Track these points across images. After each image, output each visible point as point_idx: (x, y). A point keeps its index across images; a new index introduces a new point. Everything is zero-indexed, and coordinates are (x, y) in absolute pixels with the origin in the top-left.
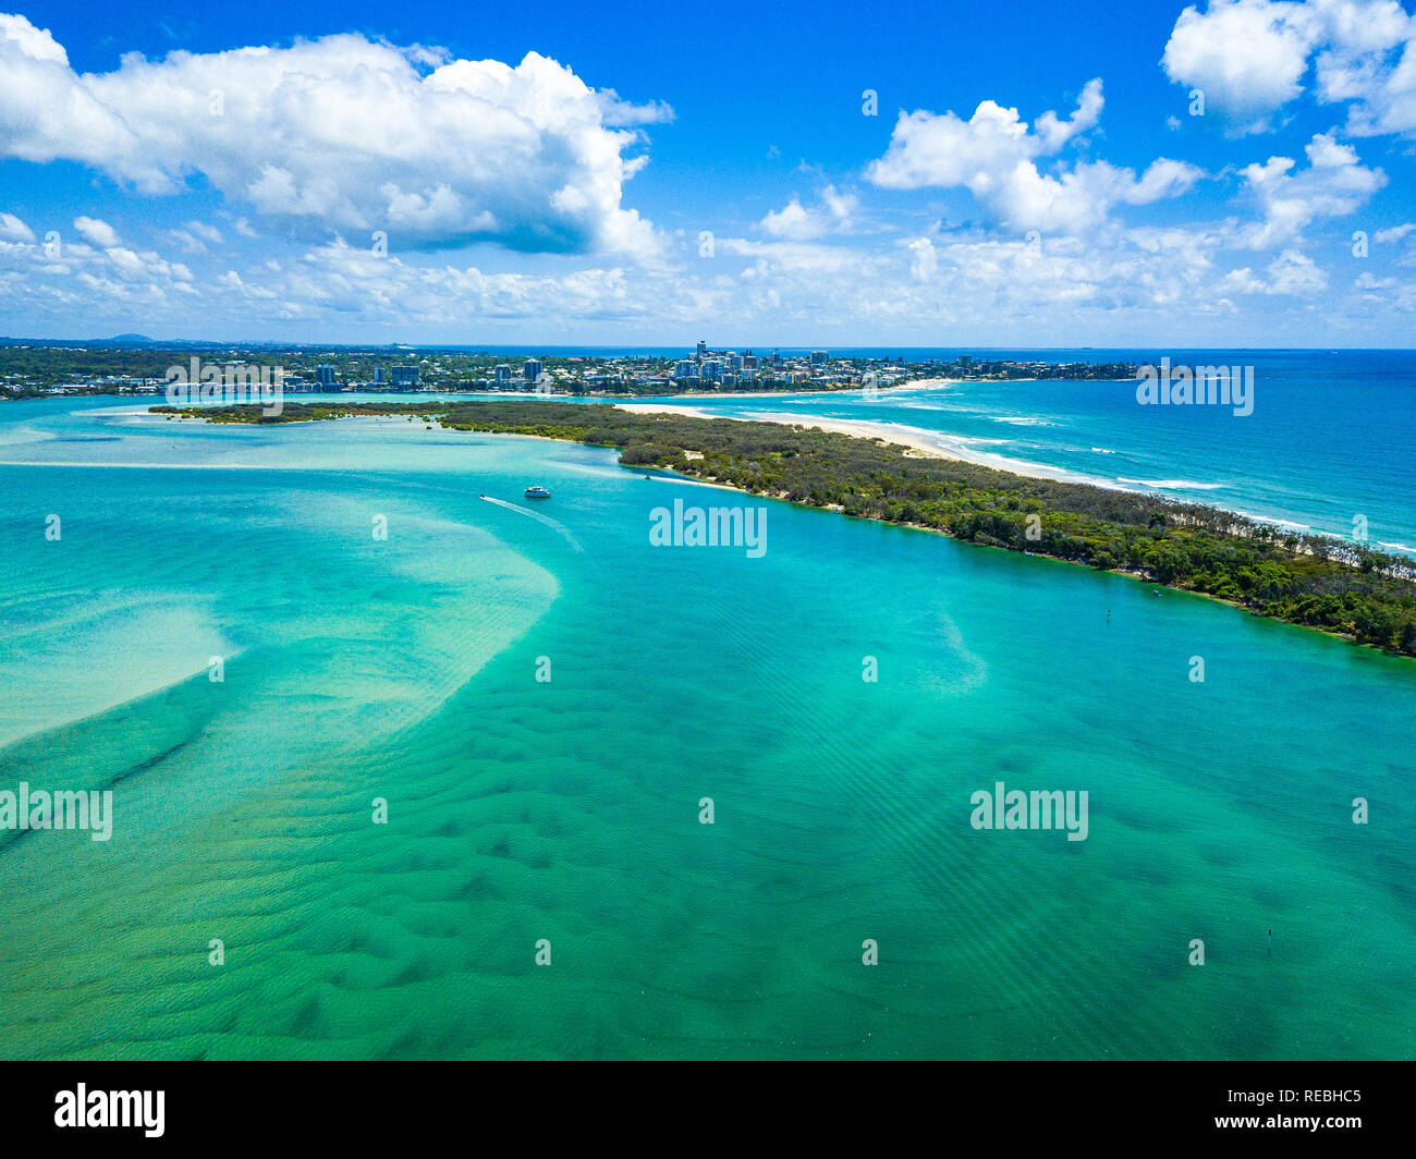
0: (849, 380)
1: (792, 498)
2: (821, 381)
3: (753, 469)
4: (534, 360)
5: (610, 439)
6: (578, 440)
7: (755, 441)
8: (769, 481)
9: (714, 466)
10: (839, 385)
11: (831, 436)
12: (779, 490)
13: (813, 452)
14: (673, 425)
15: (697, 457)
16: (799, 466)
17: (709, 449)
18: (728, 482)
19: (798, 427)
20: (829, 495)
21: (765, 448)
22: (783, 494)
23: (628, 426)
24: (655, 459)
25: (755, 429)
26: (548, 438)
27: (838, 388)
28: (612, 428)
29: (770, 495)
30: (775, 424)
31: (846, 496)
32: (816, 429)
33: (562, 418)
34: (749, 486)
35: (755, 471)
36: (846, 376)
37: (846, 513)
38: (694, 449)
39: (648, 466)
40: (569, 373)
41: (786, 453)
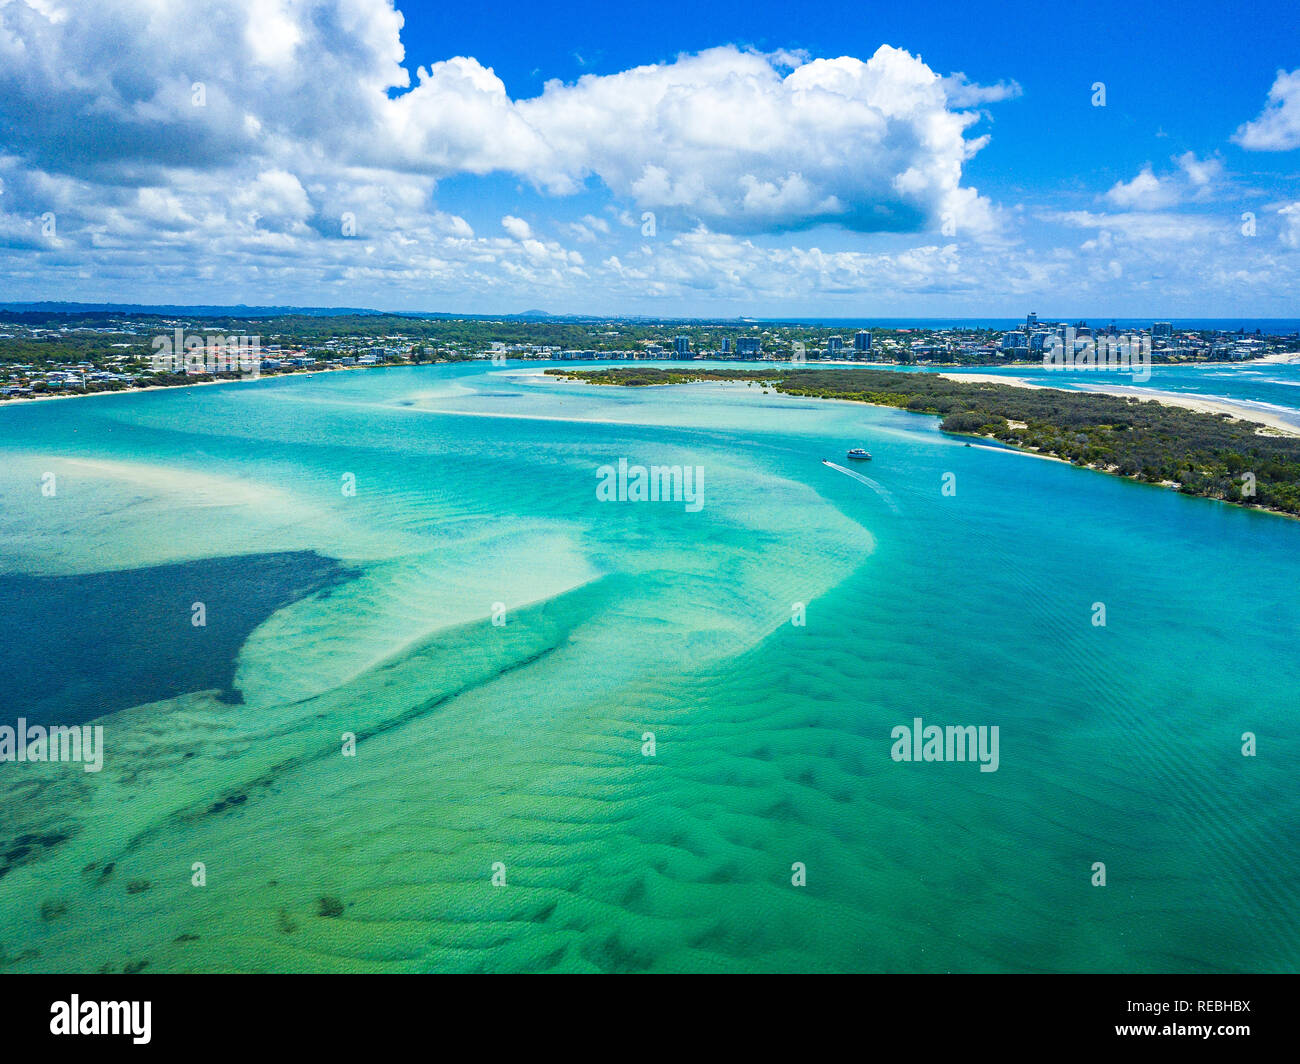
0: (1195, 353)
1: (1122, 472)
2: (1163, 353)
3: (1078, 440)
4: (865, 332)
5: (933, 406)
6: (901, 406)
7: (1083, 413)
8: (1097, 453)
9: (1037, 436)
10: (1183, 357)
11: (1171, 410)
12: (1108, 463)
13: (1149, 426)
14: (997, 394)
15: (1021, 427)
16: (1132, 440)
17: (1033, 419)
18: (1052, 453)
19: (1133, 400)
20: (1164, 471)
21: (1094, 420)
22: (1111, 468)
23: (951, 394)
24: (976, 427)
25: (1084, 400)
26: (873, 404)
27: (1182, 361)
28: (935, 396)
29: (1097, 468)
30: (1107, 397)
31: (1184, 474)
32: (1153, 403)
33: (887, 386)
34: (1075, 458)
35: (1082, 442)
36: (1192, 348)
37: (1183, 491)
38: (1017, 419)
39: (968, 434)
40: (897, 343)
41: (1117, 426)
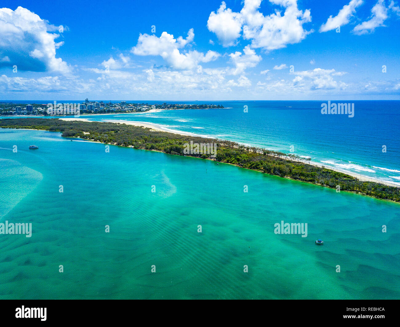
0: (133, 110)
1: (118, 144)
2: (124, 110)
3: (105, 136)
4: (30, 105)
5: (58, 129)
6: (47, 130)
7: (106, 128)
8: (111, 140)
9: (93, 136)
10: (130, 111)
11: (129, 126)
12: (114, 142)
13: (124, 131)
14: (79, 124)
15: (88, 134)
16: (120, 135)
17: (91, 131)
18: (98, 141)
19: (119, 124)
20: (129, 143)
21: (109, 130)
22: (115, 143)
23: (64, 125)
24: (74, 135)
25: (105, 125)
26: (36, 130)
27: (129, 112)
28: (58, 126)
29: (111, 144)
30: (111, 123)
31: (134, 143)
32: (124, 124)
33: (41, 123)
34: (105, 141)
35: (106, 137)
36: (132, 109)
37: (135, 148)
38: (86, 131)
39: (71, 137)
40: (43, 109)
41: (115, 131)
